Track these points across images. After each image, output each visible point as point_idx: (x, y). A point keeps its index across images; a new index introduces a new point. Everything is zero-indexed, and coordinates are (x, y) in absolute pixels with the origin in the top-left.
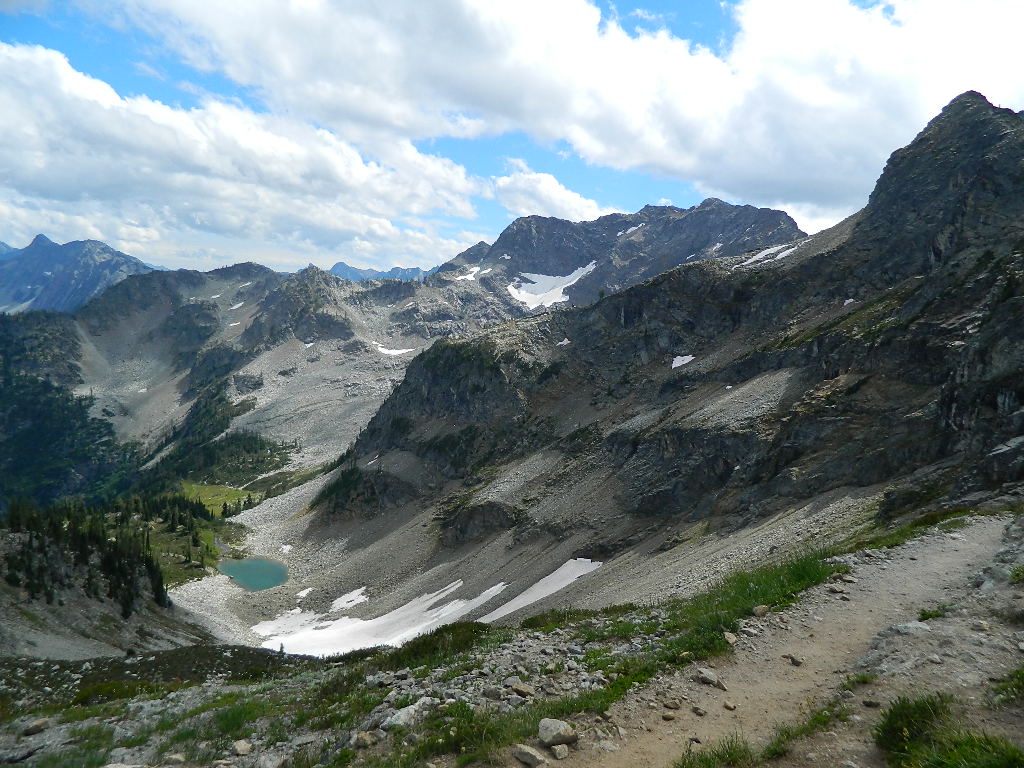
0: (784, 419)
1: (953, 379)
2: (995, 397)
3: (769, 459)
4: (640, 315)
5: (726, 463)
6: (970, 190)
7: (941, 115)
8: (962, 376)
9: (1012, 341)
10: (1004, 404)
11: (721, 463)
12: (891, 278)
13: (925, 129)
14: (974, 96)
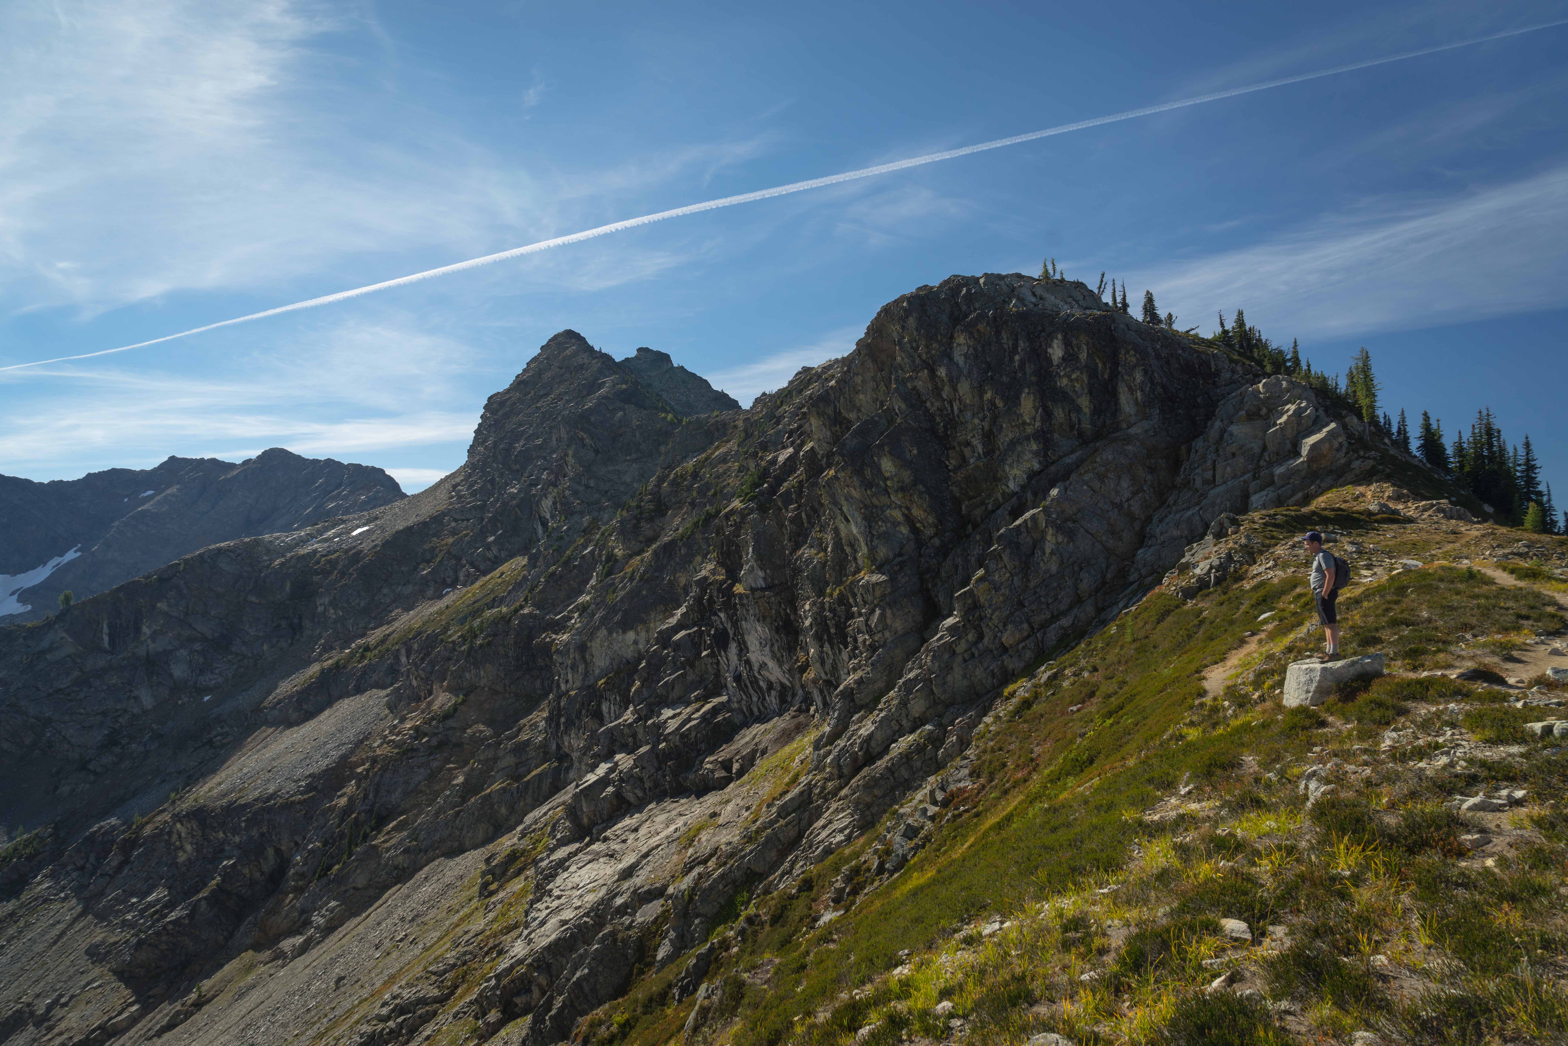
0: (359, 770)
1: (558, 686)
2: (599, 705)
3: (342, 836)
4: (138, 630)
5: (278, 851)
6: (568, 446)
7: (539, 355)
8: (567, 682)
9: (610, 633)
10: (609, 713)
11: (270, 851)
12: (496, 557)
13: (524, 370)
14: (571, 335)
